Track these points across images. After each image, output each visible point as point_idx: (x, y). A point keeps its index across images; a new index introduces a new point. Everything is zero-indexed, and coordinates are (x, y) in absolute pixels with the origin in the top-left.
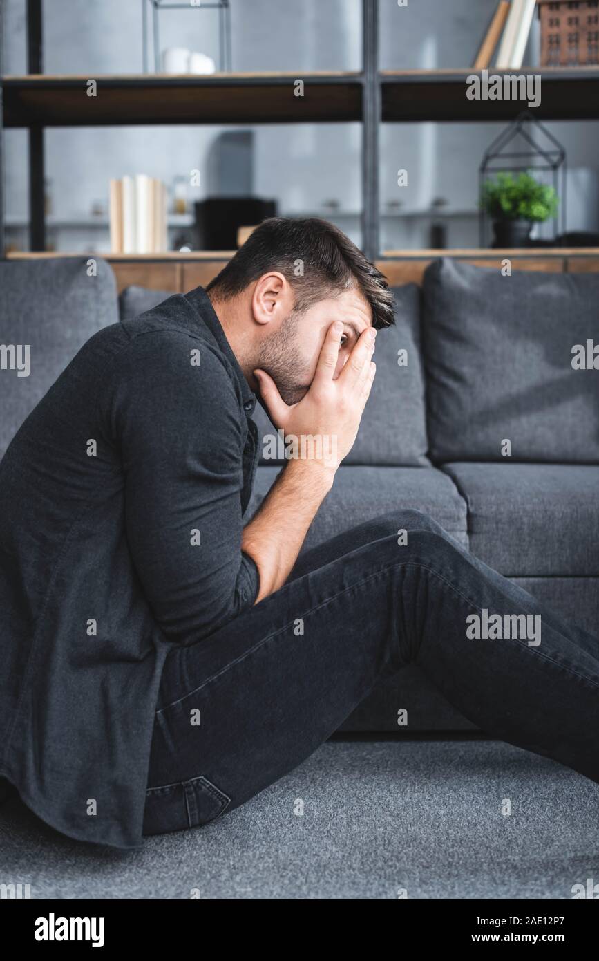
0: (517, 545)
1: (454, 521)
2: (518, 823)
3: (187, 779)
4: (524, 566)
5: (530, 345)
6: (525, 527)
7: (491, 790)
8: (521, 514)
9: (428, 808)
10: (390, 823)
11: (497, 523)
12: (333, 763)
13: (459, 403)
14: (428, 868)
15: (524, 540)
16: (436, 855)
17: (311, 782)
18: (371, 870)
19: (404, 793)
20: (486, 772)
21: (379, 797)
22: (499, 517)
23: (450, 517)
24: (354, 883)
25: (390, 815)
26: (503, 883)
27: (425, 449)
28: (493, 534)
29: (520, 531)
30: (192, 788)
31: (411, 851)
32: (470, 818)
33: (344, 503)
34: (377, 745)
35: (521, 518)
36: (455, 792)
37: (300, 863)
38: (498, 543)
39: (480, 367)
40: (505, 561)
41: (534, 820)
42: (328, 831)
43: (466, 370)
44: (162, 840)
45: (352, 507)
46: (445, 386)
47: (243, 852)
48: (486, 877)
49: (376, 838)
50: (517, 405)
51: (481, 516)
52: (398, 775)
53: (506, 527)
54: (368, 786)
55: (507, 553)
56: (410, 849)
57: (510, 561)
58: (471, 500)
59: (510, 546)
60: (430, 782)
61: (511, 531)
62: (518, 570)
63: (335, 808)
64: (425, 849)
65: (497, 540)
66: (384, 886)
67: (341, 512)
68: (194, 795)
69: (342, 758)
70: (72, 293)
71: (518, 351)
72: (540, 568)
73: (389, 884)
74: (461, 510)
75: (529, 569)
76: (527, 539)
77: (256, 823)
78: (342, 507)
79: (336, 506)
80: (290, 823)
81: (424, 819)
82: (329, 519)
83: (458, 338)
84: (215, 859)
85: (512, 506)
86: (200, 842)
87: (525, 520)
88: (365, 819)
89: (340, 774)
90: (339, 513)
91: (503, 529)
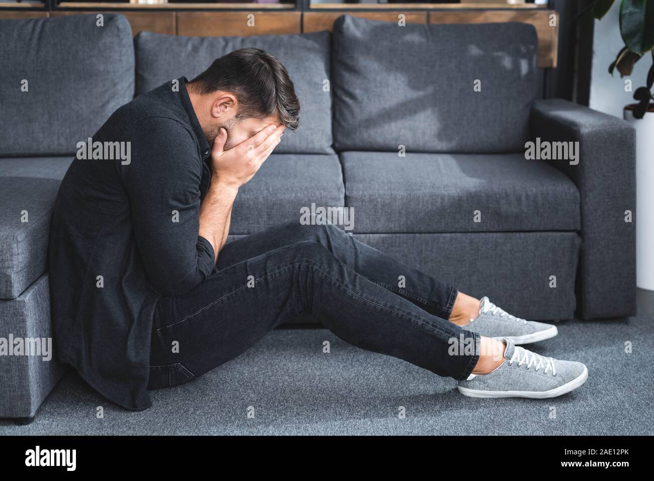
0: (374, 215)
1: (337, 201)
2: (358, 380)
3: (171, 364)
4: (377, 227)
5: (399, 75)
6: (379, 204)
7: (349, 360)
8: (377, 196)
9: (310, 371)
10: (286, 380)
11: (362, 202)
12: (262, 344)
13: (352, 113)
14: (302, 406)
15: (378, 212)
16: (308, 399)
17: (247, 356)
18: (271, 407)
19: (298, 362)
20: (349, 348)
21: (284, 365)
22: (364, 198)
23: (334, 198)
24: (260, 415)
25: (288, 376)
26: (340, 414)
27: (331, 143)
28: (360, 208)
29: (376, 207)
30: (173, 369)
31: (295, 396)
32: (332, 377)
33: (271, 189)
34: (289, 331)
35: (377, 199)
36: (328, 361)
37: (233, 404)
38: (363, 213)
39: (366, 90)
40: (367, 224)
41: (367, 378)
42: (251, 385)
43: (358, 92)
44: (158, 391)
45: (276, 192)
46: (344, 102)
47: (202, 398)
48: (332, 411)
49: (277, 389)
50: (389, 115)
51: (353, 198)
52: (298, 351)
53: (367, 204)
54: (280, 358)
55: (368, 220)
56: (294, 395)
57: (370, 224)
58: (348, 187)
59: (370, 215)
60: (315, 355)
61: (370, 207)
62: (375, 229)
63: (257, 371)
64: (303, 395)
65: (362, 212)
66: (276, 416)
67: (268, 195)
68: (174, 372)
69: (268, 340)
70: (103, 41)
71: (391, 79)
72: (388, 229)
73: (279, 415)
74: (341, 193)
75: (381, 229)
76: (380, 211)
77: (212, 381)
78: (269, 192)
79: (266, 192)
80: (231, 381)
81: (306, 377)
82: (261, 200)
83: (353, 70)
84: (187, 402)
85: (371, 191)
86: (179, 392)
87: (379, 200)
88: (273, 378)
89: (265, 350)
90: (267, 196)
91: (366, 206)
